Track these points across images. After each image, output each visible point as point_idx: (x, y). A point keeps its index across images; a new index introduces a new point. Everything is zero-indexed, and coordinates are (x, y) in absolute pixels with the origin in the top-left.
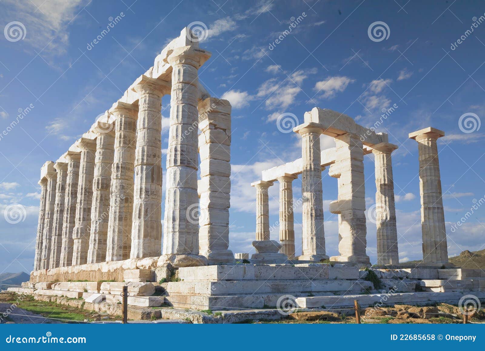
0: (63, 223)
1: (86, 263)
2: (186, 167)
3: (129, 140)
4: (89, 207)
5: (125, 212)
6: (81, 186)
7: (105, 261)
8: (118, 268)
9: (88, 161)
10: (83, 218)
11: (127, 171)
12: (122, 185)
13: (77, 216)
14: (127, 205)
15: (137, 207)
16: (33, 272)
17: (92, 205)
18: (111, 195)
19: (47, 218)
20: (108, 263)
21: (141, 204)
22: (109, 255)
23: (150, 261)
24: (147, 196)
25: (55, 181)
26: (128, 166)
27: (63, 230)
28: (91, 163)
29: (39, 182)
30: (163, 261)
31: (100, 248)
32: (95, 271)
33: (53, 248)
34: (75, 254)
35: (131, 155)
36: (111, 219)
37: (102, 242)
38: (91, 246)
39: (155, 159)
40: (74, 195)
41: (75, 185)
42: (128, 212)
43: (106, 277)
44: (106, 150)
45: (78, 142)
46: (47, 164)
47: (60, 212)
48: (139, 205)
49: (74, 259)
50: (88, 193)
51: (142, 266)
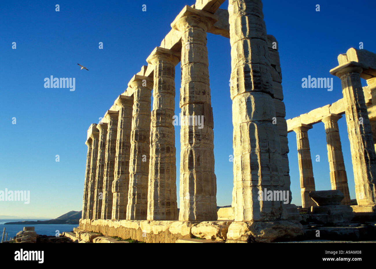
0: (104, 177)
1: (125, 219)
2: (261, 93)
3: (169, 86)
4: (126, 160)
5: (167, 163)
6: (119, 141)
7: (146, 219)
8: (163, 231)
9: (126, 117)
10: (122, 171)
11: (167, 118)
12: (163, 133)
13: (116, 170)
14: (168, 155)
15: (186, 155)
16: (81, 220)
17: (131, 158)
18: (150, 145)
19: (91, 172)
20: (149, 222)
21: (191, 151)
22: (151, 214)
23: (214, 228)
24: (198, 141)
25: (97, 140)
26: (168, 113)
27: (104, 183)
28: (128, 119)
29: (86, 143)
30: (240, 232)
31: (139, 203)
32: (135, 229)
33: (96, 200)
34: (114, 208)
35: (171, 101)
36: (152, 172)
37: (141, 197)
38: (130, 201)
39: (205, 96)
40: (113, 151)
41: (113, 141)
42: (170, 163)
43: (148, 240)
44: (144, 102)
45: (117, 101)
46: (91, 126)
47: (101, 166)
48: (189, 152)
49: (114, 212)
50: (126, 146)
51: (200, 233)
